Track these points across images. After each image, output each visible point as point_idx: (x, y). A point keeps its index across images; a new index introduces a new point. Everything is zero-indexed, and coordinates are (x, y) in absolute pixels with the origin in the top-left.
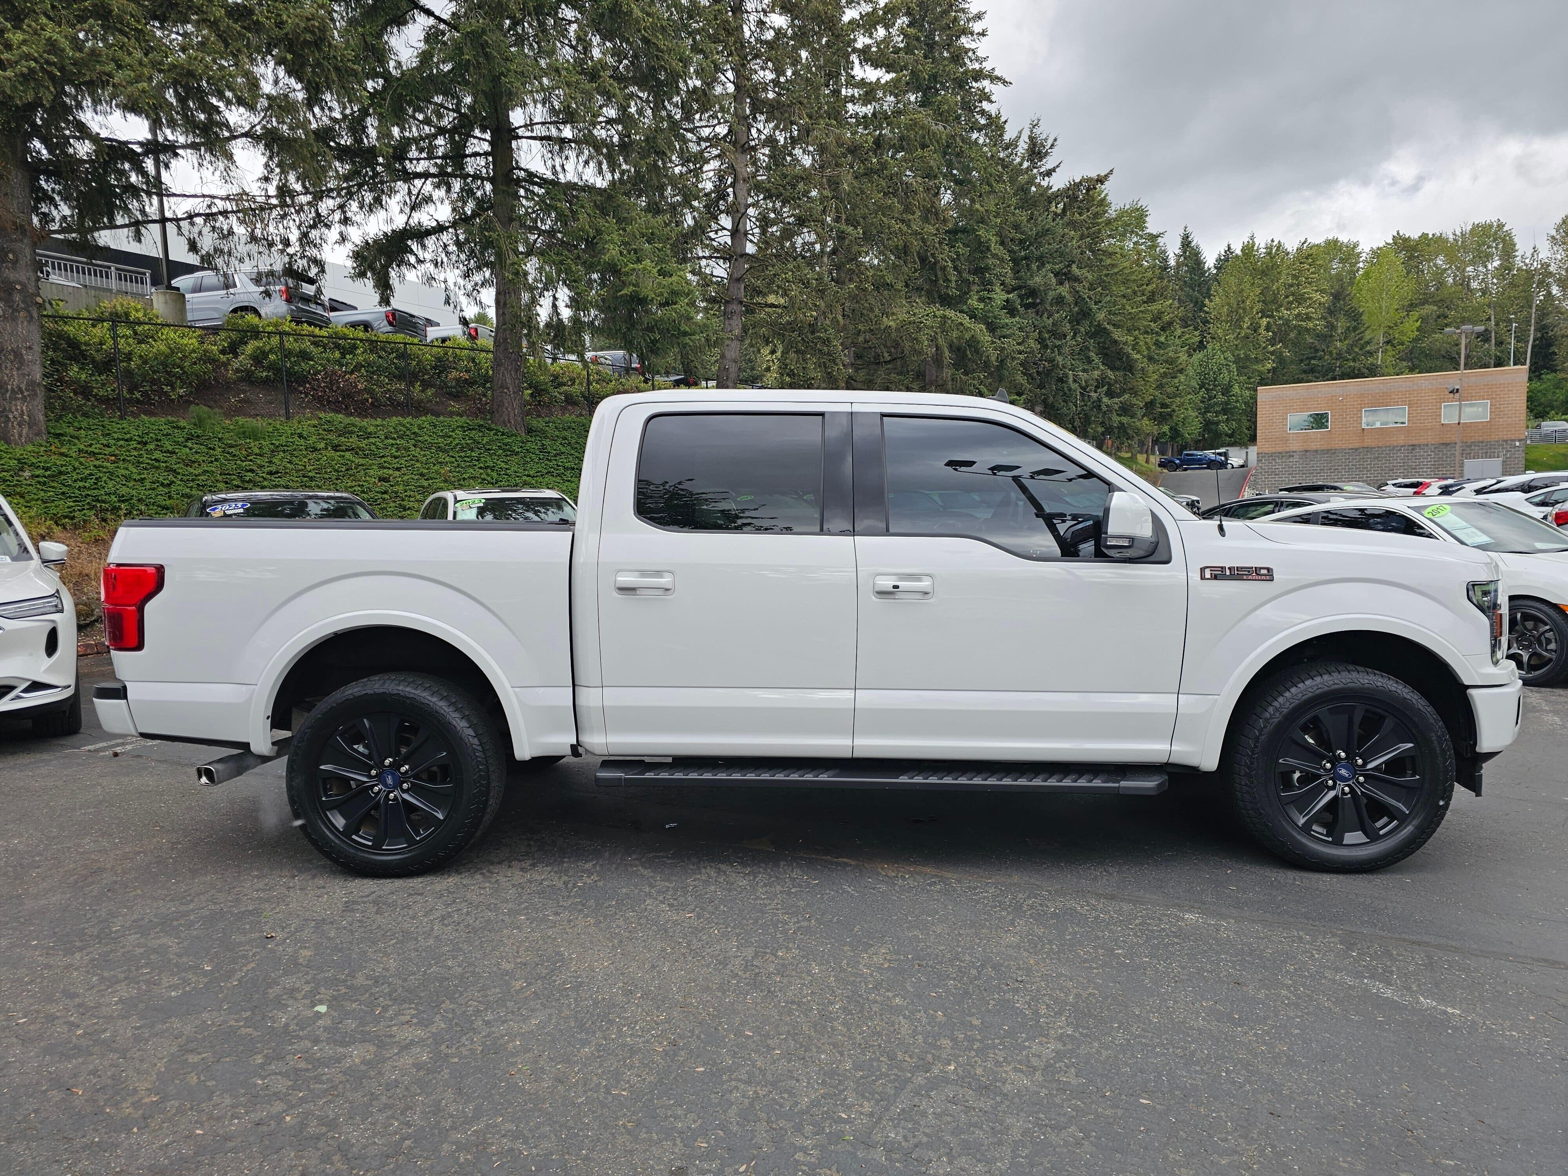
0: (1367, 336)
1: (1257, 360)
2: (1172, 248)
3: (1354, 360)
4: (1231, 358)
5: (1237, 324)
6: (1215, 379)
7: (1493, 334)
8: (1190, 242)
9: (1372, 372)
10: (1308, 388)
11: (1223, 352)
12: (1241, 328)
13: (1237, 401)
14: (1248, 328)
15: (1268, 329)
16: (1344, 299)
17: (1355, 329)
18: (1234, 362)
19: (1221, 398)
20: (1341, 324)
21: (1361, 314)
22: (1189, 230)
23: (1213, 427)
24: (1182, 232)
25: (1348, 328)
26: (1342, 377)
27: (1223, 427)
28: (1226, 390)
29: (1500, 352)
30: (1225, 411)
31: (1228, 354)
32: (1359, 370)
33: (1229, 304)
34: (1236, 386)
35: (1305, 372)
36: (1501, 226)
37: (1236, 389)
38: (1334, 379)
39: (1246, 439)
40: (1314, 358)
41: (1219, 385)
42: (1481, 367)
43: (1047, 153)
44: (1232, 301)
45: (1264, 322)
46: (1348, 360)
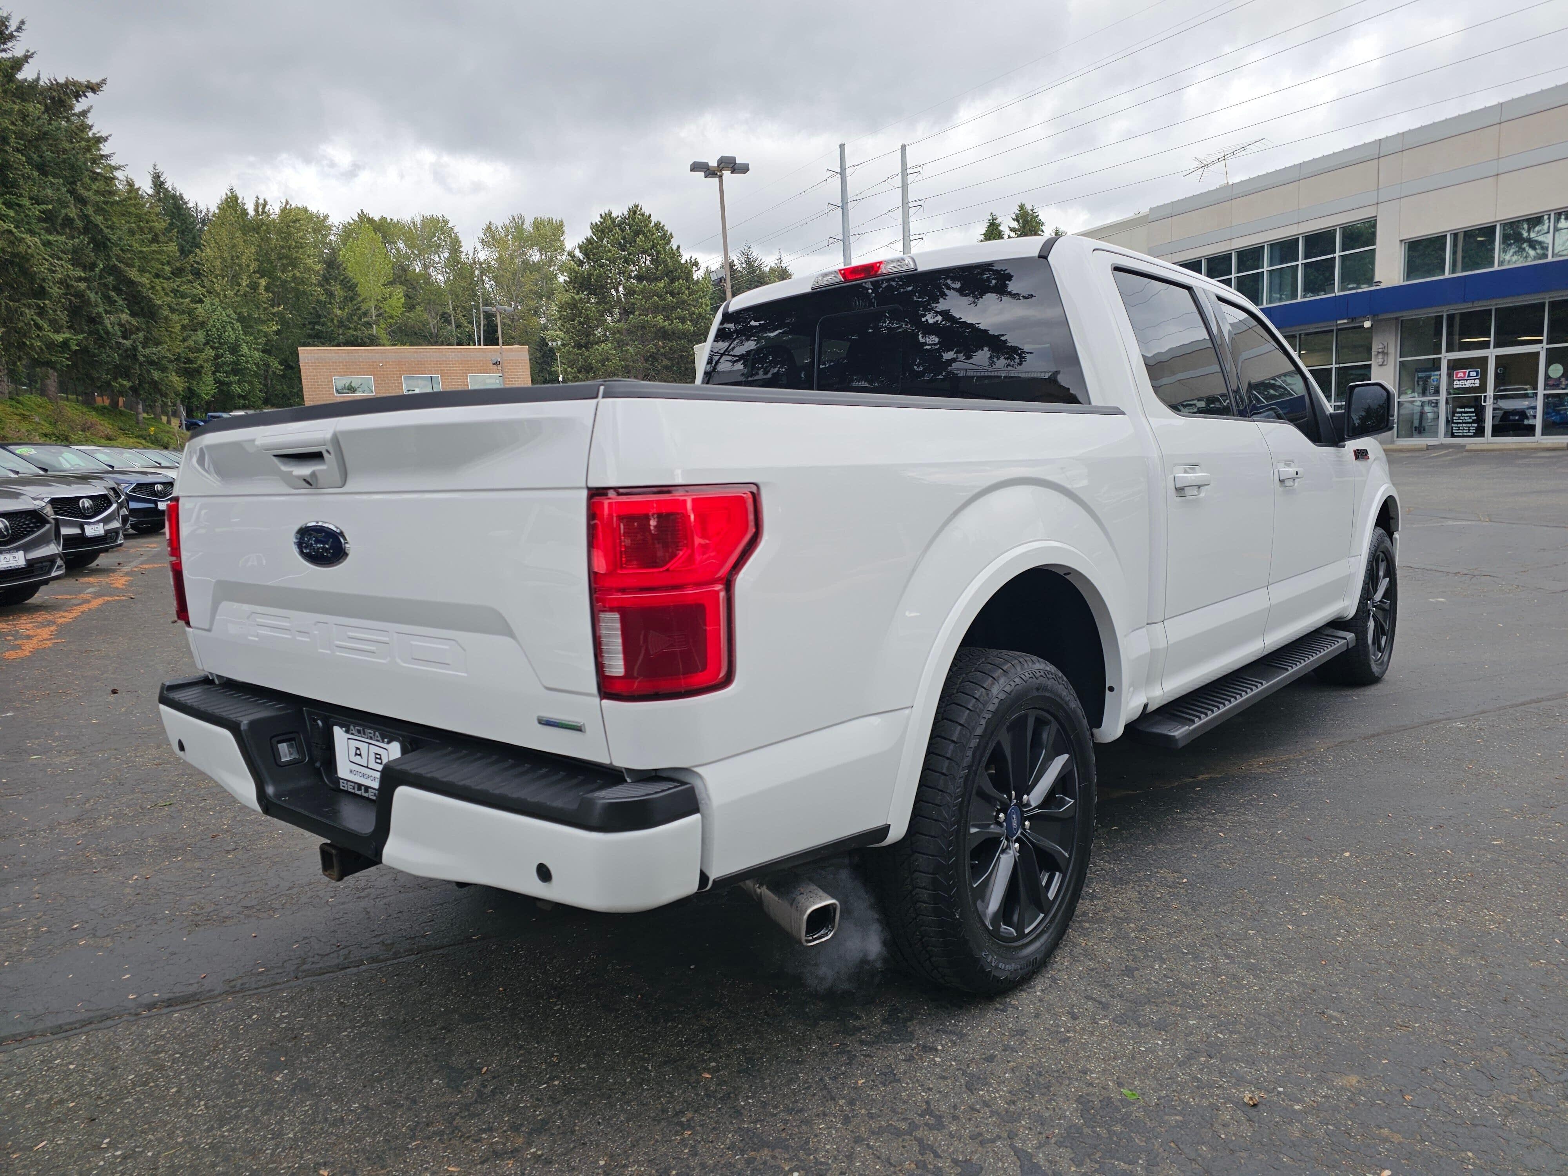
0: (364, 307)
1: (264, 322)
2: (146, 186)
3: (355, 330)
4: (234, 316)
5: (235, 280)
6: (220, 337)
7: (452, 318)
8: (162, 183)
9: (373, 341)
10: (348, 352)
11: (224, 309)
12: (239, 285)
13: (247, 362)
14: (247, 286)
15: (267, 289)
16: (338, 268)
17: (352, 299)
18: (238, 320)
19: (229, 358)
20: (338, 291)
21: (356, 286)
22: (160, 169)
23: (225, 388)
24: (151, 169)
25: (346, 297)
26: (346, 344)
27: (236, 389)
28: (234, 349)
29: (461, 333)
30: (235, 372)
31: (230, 311)
32: (362, 339)
33: (221, 257)
34: (244, 346)
35: (310, 336)
36: (446, 222)
37: (245, 349)
38: (338, 345)
39: (260, 402)
40: (318, 323)
41: (225, 343)
42: (448, 345)
43: (11, 37)
44: (226, 255)
45: (263, 282)
46: (350, 329)
